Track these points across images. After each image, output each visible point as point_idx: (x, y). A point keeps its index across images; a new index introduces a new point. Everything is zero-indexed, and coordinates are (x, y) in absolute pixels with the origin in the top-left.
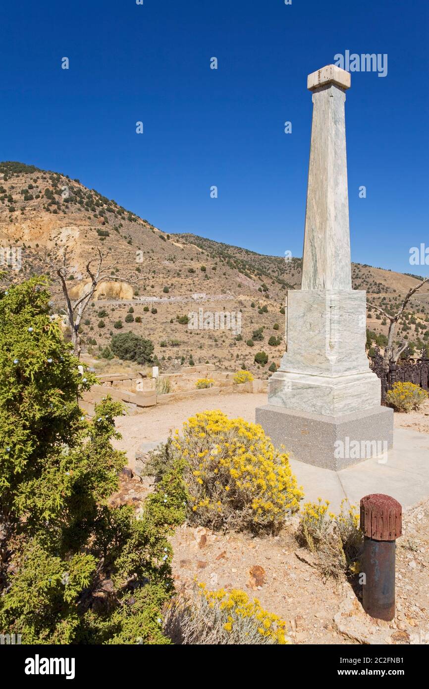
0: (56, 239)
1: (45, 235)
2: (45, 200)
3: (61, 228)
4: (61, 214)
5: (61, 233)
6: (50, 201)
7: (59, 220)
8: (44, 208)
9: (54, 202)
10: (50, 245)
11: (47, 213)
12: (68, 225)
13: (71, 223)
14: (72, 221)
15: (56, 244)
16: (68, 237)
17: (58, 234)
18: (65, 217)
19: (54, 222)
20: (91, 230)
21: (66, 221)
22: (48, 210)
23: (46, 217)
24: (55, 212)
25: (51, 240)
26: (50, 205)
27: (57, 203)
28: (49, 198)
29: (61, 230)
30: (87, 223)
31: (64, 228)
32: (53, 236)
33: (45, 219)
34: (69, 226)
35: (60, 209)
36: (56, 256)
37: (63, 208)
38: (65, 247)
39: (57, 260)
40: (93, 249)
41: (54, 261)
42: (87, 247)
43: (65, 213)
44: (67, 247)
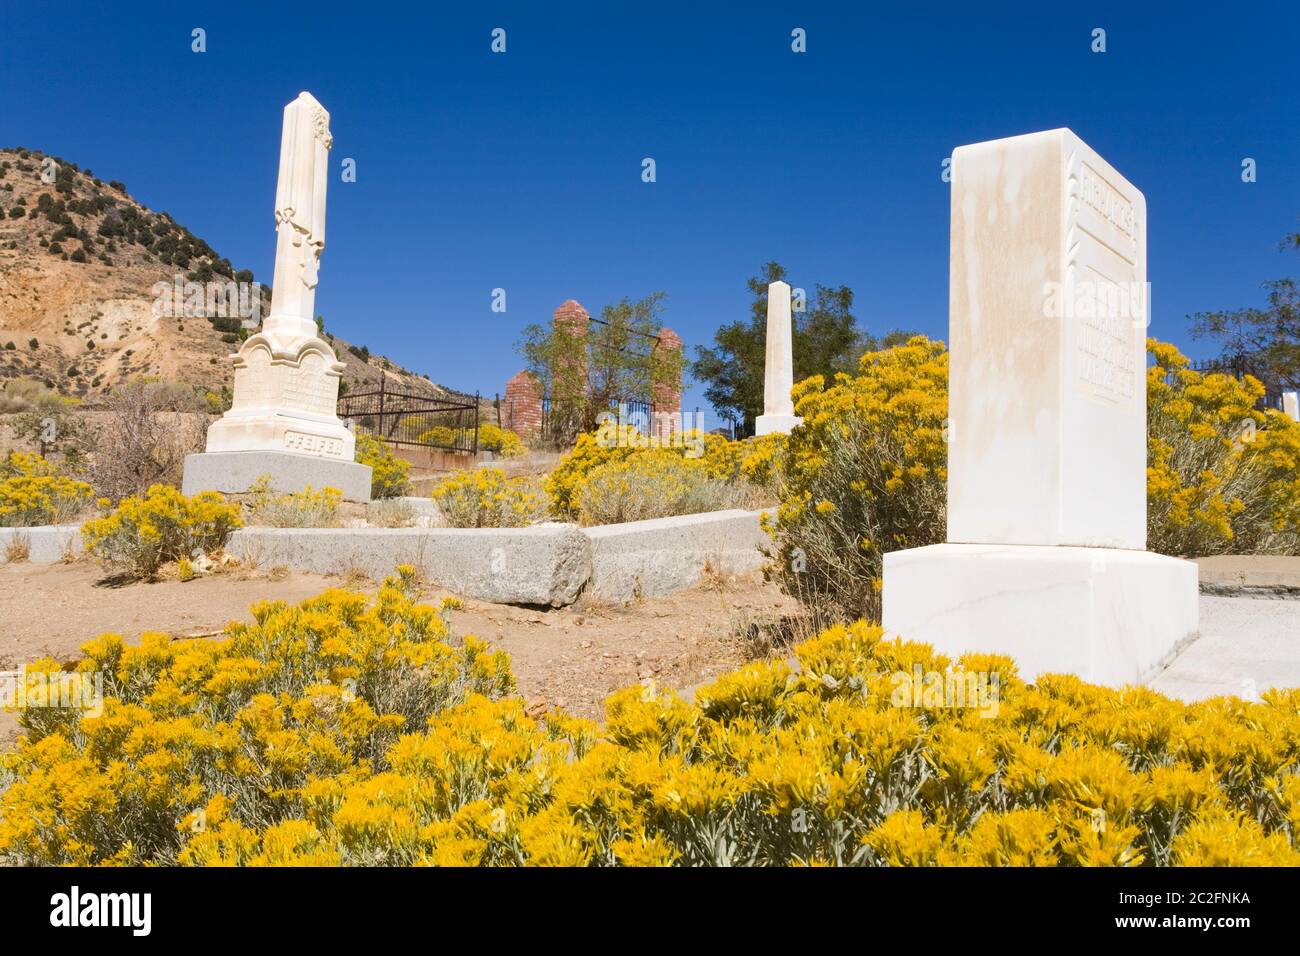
0: (86, 330)
3: (102, 301)
4: (97, 265)
5: (101, 314)
7: (96, 281)
8: (44, 244)
10: (72, 347)
11: (54, 258)
12: (122, 294)
13: (130, 292)
14: (133, 286)
15: (91, 345)
16: (126, 327)
17: (93, 318)
18: (109, 274)
19: (79, 286)
21: (114, 283)
22: (56, 251)
23: (54, 270)
24: (79, 258)
26: (60, 237)
27: (83, 235)
29: (101, 308)
31: (110, 304)
34: (124, 298)
35: (91, 251)
36: (98, 374)
37: (100, 248)
38: (122, 353)
39: (100, 389)
40: (213, 362)
41: (90, 390)
42: (192, 357)
43: (108, 263)
44: (129, 353)
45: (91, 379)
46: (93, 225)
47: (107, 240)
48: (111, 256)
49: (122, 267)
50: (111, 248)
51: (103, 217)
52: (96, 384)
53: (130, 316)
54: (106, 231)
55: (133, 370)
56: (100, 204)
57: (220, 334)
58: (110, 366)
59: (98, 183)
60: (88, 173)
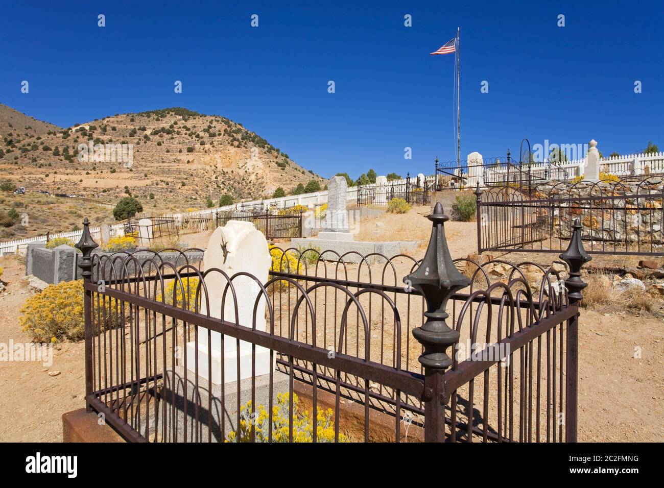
0: (244, 167)
1: (233, 164)
2: (226, 137)
3: (246, 159)
4: (244, 149)
5: (246, 163)
6: (232, 138)
7: (243, 153)
8: (229, 143)
9: (235, 139)
10: (242, 172)
11: (232, 147)
15: (246, 172)
16: (254, 166)
17: (244, 164)
18: (246, 151)
19: (239, 154)
20: (270, 162)
21: (248, 153)
22: (232, 145)
23: (232, 150)
24: (238, 147)
25: (240, 168)
26: (232, 141)
27: (238, 140)
28: (229, 136)
29: (247, 161)
30: (266, 157)
31: (249, 160)
32: (240, 165)
33: (231, 151)
34: (252, 158)
35: (241, 145)
36: (250, 180)
37: (243, 144)
38: (255, 174)
39: (252, 184)
40: (282, 176)
41: (249, 184)
42: (275, 174)
43: (246, 148)
44: (257, 174)
45: (248, 181)
46: (239, 136)
47: (244, 141)
48: (246, 146)
49: (250, 149)
50: (246, 143)
51: (241, 134)
52: (250, 183)
53: (254, 163)
54: (243, 139)
55: (259, 178)
56: (239, 131)
57: (280, 168)
58: (253, 178)
59: (235, 124)
60: (231, 121)
